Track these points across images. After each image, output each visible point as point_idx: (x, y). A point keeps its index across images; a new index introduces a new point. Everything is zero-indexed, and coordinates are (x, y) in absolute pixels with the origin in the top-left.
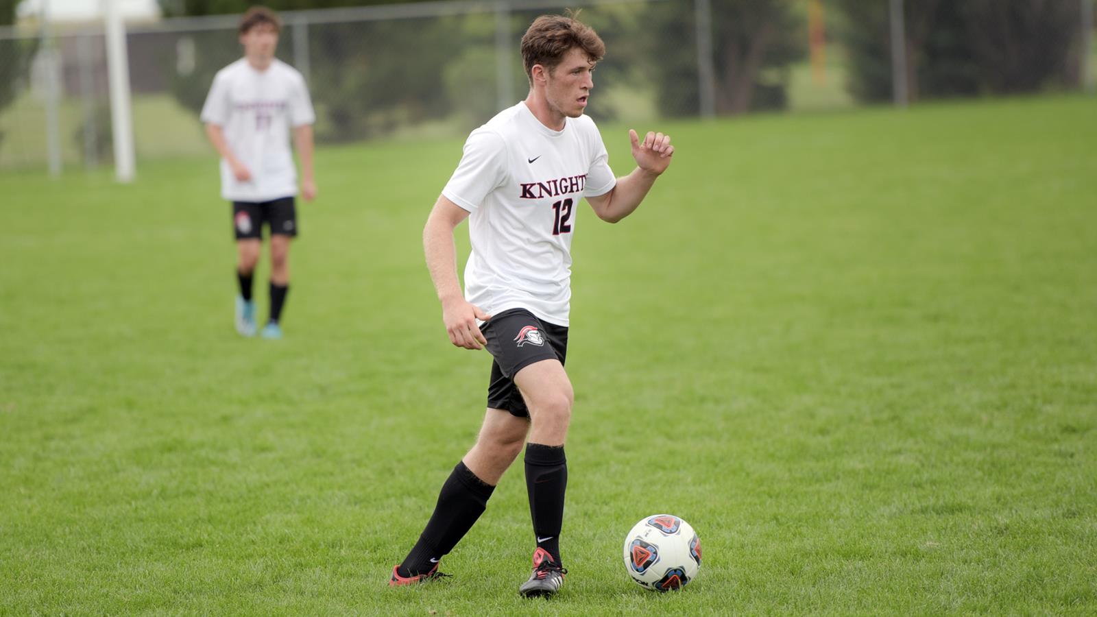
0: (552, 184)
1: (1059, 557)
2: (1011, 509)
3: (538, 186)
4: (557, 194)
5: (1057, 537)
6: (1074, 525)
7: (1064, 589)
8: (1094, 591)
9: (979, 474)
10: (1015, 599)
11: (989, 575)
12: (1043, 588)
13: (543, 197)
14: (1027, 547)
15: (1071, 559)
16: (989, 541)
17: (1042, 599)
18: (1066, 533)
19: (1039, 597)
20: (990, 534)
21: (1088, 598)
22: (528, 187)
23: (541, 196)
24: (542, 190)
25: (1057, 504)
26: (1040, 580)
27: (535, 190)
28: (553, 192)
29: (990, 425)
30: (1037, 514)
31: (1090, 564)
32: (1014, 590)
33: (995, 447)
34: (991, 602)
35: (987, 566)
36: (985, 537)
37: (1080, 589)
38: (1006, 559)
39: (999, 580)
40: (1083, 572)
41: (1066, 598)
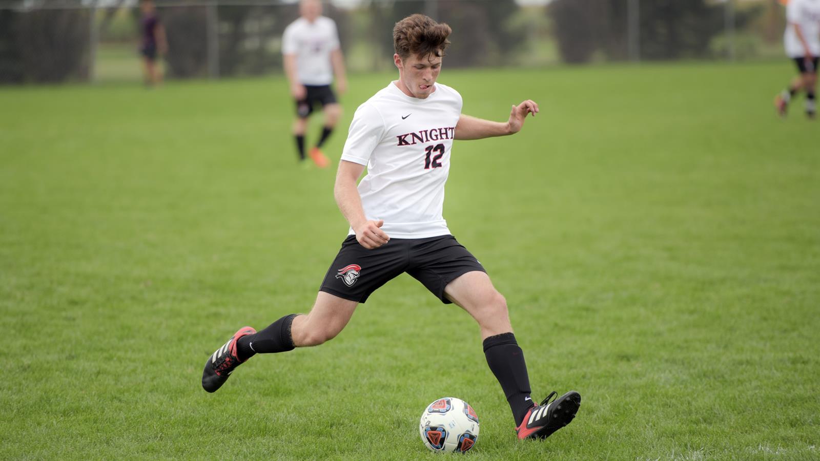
0: (424, 134)
1: (62, 386)
2: (32, 355)
3: (411, 135)
4: (427, 140)
5: (61, 372)
6: (73, 364)
7: (63, 406)
8: (82, 407)
9: (13, 332)
10: (31, 413)
11: (15, 397)
12: (50, 406)
13: (416, 143)
14: (42, 379)
15: (70, 386)
16: (17, 375)
17: (49, 413)
18: (67, 370)
19: (47, 411)
20: (18, 371)
21: (78, 411)
22: (403, 137)
23: (414, 143)
24: (415, 138)
25: (63, 351)
26: (48, 400)
27: (409, 139)
28: (425, 139)
29: (22, 300)
30: (49, 358)
31: (81, 390)
32: (31, 407)
33: (24, 314)
34: (15, 416)
35: (14, 391)
36: (14, 373)
37: (73, 405)
38: (27, 387)
39: (22, 401)
40: (76, 395)
41: (64, 412)
